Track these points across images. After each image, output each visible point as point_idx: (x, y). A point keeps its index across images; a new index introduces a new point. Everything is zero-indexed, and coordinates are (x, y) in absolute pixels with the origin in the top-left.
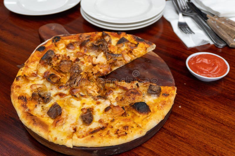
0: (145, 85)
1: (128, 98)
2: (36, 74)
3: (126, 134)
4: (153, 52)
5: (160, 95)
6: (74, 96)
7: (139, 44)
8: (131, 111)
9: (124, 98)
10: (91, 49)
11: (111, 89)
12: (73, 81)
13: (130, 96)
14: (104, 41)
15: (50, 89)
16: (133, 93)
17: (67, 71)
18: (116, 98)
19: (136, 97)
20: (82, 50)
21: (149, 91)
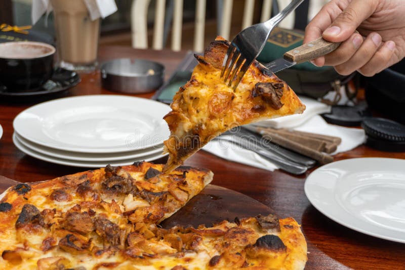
0: (247, 221)
1: (235, 241)
2: (24, 247)
4: (213, 185)
5: (281, 229)
6: (138, 259)
7: (188, 172)
8: (255, 256)
9: (228, 242)
10: (105, 193)
11: (196, 235)
12: (115, 241)
13: (235, 237)
14: (120, 179)
15: (78, 262)
16: (239, 232)
17: (90, 230)
18: (215, 246)
19: (247, 237)
20: (89, 197)
21: (263, 225)
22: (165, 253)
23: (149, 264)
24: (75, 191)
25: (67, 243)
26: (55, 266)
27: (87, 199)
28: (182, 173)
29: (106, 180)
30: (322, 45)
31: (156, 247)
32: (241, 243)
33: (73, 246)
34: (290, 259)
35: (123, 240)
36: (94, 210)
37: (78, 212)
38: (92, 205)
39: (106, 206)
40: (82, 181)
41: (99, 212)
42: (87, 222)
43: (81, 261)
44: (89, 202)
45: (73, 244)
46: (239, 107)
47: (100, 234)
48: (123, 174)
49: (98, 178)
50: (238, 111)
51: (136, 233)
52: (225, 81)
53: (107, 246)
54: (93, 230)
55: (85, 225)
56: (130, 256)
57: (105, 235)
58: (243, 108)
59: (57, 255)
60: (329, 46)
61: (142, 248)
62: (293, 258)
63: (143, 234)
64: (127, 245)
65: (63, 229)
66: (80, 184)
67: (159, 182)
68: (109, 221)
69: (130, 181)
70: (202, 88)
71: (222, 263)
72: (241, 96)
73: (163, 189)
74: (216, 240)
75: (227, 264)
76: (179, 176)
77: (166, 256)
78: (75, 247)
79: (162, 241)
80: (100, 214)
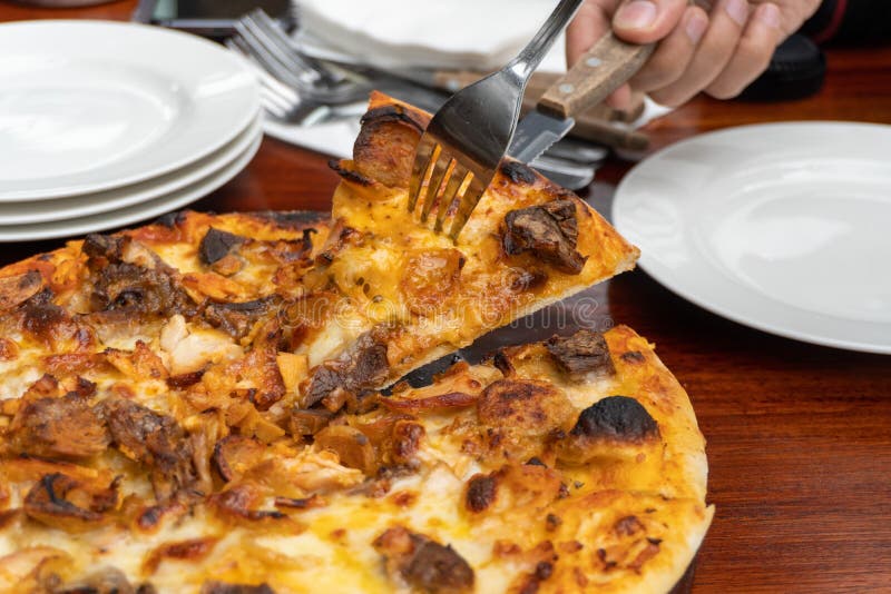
0: (522, 356)
1: (515, 424)
3: (656, 542)
5: (617, 367)
6: (268, 520)
7: (315, 232)
8: (583, 460)
9: (496, 430)
10: (106, 322)
11: (404, 421)
12: (183, 470)
13: (511, 412)
14: (132, 271)
15: (94, 554)
16: (515, 395)
17: (101, 446)
18: (465, 445)
19: (543, 405)
20: (64, 341)
21: (573, 364)
22: (334, 487)
23: (299, 530)
24: (19, 327)
25: (50, 506)
26: (33, 583)
27: (61, 347)
28: (300, 235)
29: (95, 280)
30: (621, 58)
31: (299, 470)
32: (531, 427)
33: (72, 511)
34: (674, 455)
35: (203, 462)
36: (88, 377)
37: (52, 395)
38: (79, 362)
39: (122, 364)
40: (30, 292)
41: (105, 381)
42: (87, 423)
43: (103, 551)
44: (69, 354)
45: (69, 504)
46: (481, 283)
47: (132, 455)
48: (140, 258)
49: (73, 277)
50: (480, 295)
51: (234, 438)
52: (424, 218)
53: (166, 490)
54: (107, 443)
55: (81, 434)
56: (245, 517)
57: (149, 459)
58: (490, 286)
59: (25, 545)
60: (637, 56)
61: (266, 483)
62: (678, 450)
63: (254, 437)
64: (221, 481)
65: (24, 457)
66: (25, 302)
67: (242, 266)
68: (147, 409)
69: (163, 276)
70: (374, 248)
71: (504, 496)
72: (476, 255)
73: (259, 288)
74: (457, 425)
75: (517, 499)
76: (292, 242)
77: (339, 496)
78: (78, 514)
79: (310, 449)
80: (110, 389)
